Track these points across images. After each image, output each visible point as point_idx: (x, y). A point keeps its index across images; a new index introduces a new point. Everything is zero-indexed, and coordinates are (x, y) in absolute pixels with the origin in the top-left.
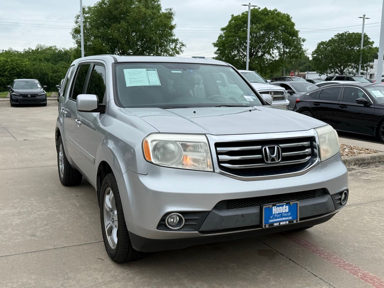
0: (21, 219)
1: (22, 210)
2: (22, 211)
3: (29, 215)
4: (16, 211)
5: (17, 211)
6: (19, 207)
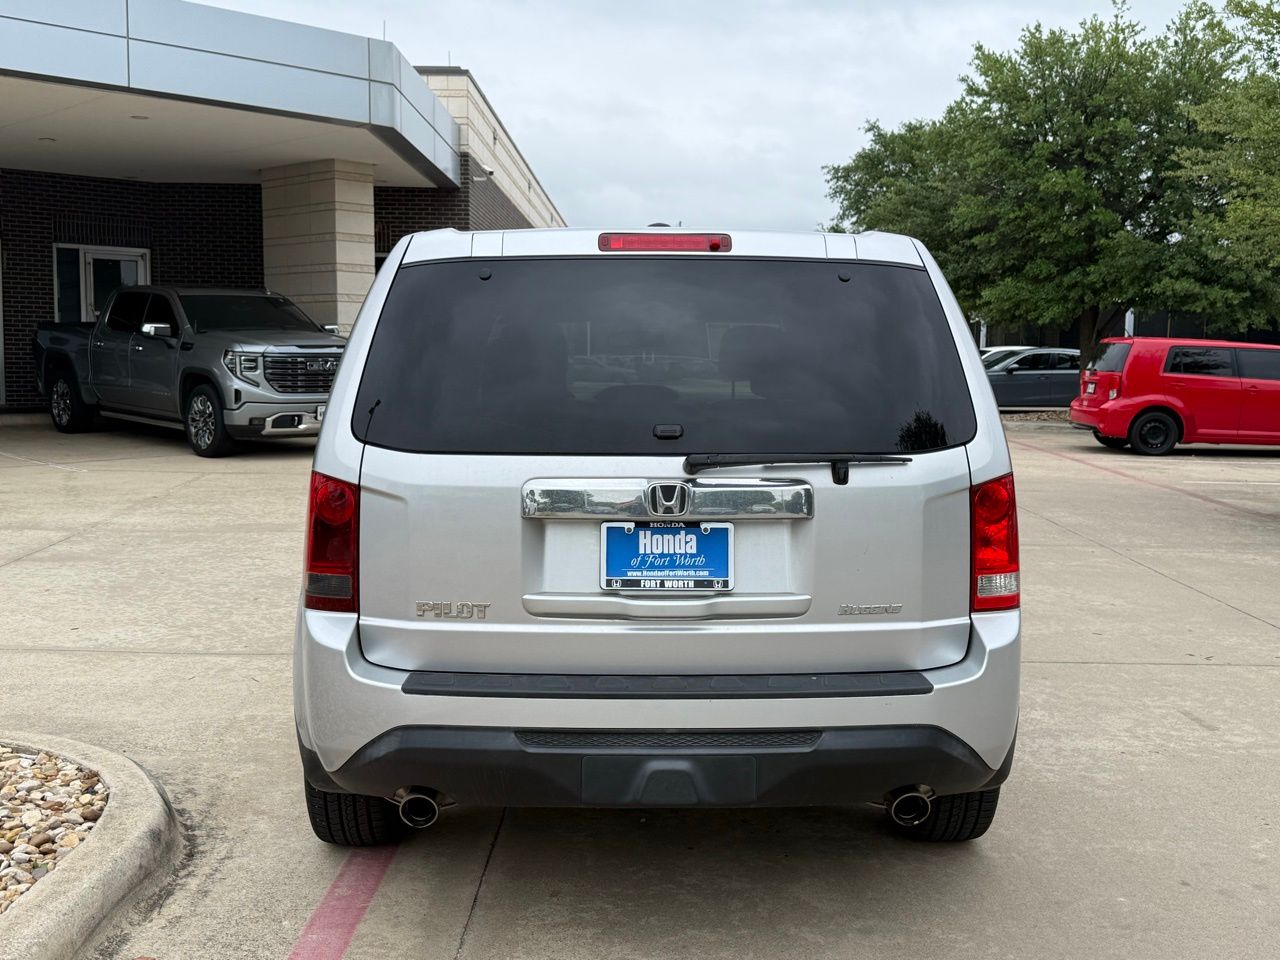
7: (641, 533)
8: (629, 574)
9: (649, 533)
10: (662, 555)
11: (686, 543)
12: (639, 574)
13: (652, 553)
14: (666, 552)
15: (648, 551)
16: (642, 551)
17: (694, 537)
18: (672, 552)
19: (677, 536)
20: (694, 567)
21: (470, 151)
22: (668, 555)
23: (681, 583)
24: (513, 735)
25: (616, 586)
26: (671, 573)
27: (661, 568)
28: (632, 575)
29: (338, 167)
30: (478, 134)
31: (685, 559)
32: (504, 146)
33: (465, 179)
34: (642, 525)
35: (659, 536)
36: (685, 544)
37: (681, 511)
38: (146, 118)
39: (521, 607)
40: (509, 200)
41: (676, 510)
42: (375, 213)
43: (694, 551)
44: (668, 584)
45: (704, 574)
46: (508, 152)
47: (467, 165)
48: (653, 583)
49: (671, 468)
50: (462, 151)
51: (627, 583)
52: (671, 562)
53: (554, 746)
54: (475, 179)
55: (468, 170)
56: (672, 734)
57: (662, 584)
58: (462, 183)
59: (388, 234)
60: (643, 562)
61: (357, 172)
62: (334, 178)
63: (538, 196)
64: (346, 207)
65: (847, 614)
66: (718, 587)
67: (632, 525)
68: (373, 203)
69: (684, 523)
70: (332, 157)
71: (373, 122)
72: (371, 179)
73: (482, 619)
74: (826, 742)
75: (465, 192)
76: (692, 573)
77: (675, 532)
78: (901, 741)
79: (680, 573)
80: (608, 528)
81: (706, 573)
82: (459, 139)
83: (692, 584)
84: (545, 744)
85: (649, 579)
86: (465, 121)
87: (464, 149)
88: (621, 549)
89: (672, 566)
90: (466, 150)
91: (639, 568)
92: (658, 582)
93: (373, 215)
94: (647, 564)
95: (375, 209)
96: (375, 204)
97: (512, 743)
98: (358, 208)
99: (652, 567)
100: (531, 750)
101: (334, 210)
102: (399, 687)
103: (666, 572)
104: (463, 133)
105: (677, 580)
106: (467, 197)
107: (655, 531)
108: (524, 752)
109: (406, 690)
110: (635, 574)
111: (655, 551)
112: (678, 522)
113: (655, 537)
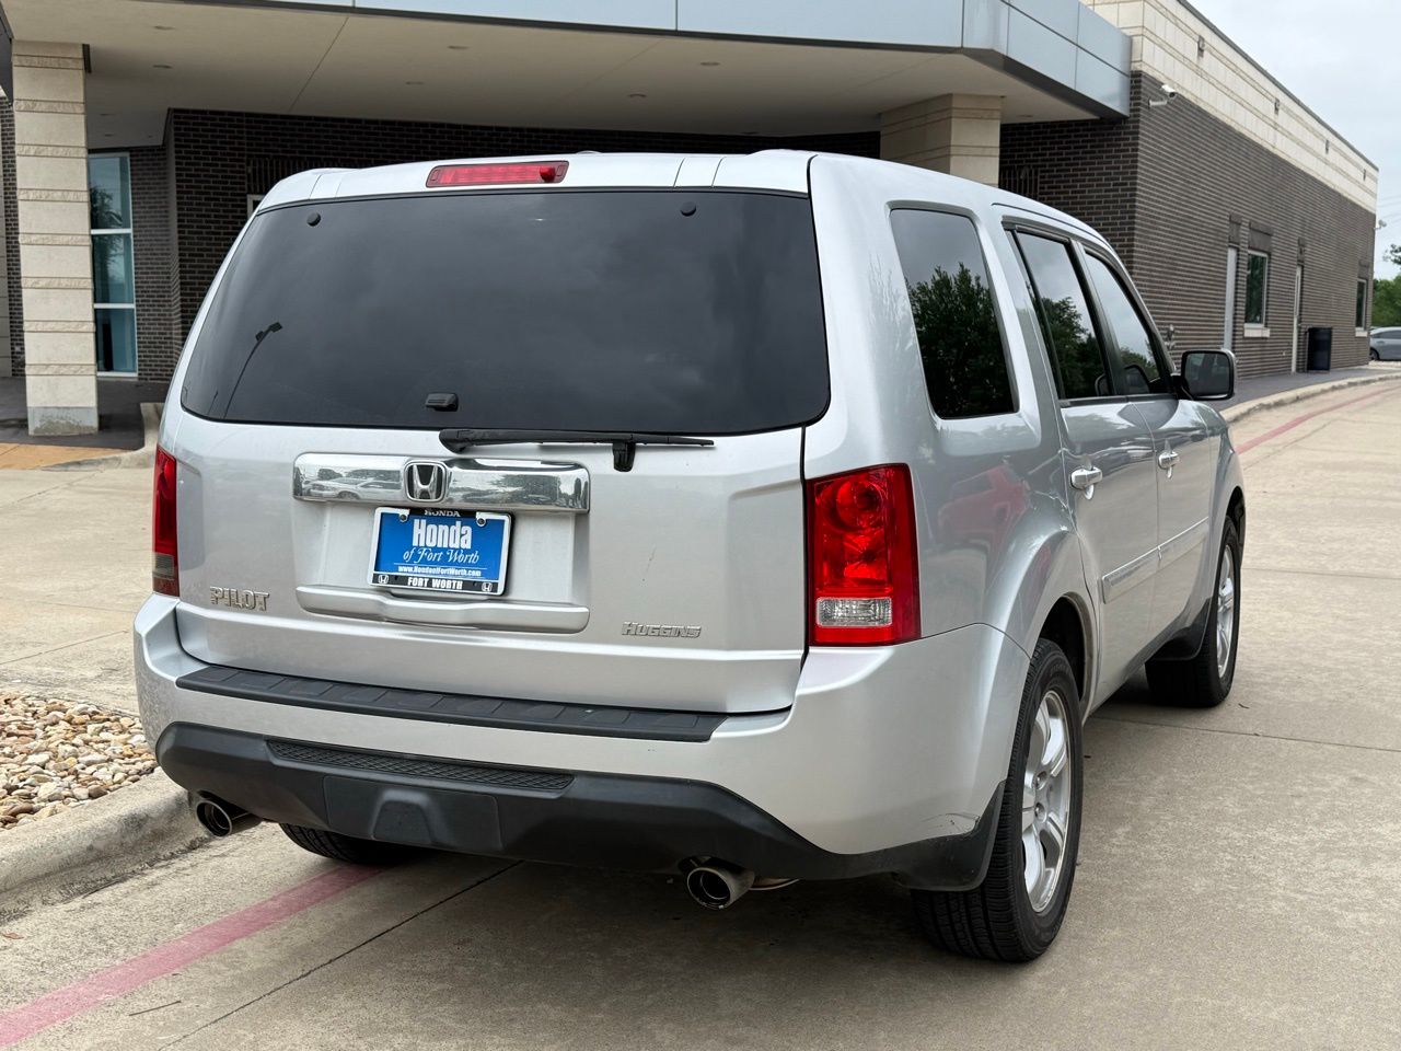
0: (1372, 833)
1: (1353, 865)
2: (1357, 862)
3: (1334, 843)
4: (1377, 868)
5: (1375, 865)
6: (1358, 881)
7: (416, 522)
8: (401, 569)
9: (424, 522)
10: (436, 549)
11: (462, 535)
12: (410, 569)
13: (426, 546)
14: (439, 546)
15: (422, 544)
16: (415, 543)
17: (469, 529)
18: (445, 546)
19: (453, 528)
20: (466, 565)
21: (1144, 69)
22: (442, 549)
23: (449, 582)
24: (264, 744)
25: (383, 583)
26: (443, 571)
27: (434, 564)
28: (403, 570)
29: (956, 103)
30: (1163, 45)
31: (458, 554)
32: (1221, 58)
33: (1135, 104)
34: (417, 512)
35: (433, 527)
36: (459, 537)
37: (437, 497)
38: (716, 64)
39: (295, 599)
40: (1229, 128)
41: (433, 495)
42: (1001, 157)
43: (468, 546)
44: (435, 583)
45: (476, 574)
46: (1229, 64)
47: (1140, 87)
48: (421, 583)
49: (427, 445)
50: (1132, 69)
51: (395, 580)
52: (443, 557)
53: (303, 761)
54: (1152, 103)
55: (1139, 93)
56: (410, 760)
57: (430, 584)
58: (1131, 111)
59: (1036, 180)
60: (416, 556)
61: (978, 108)
62: (951, 117)
63: (1298, 118)
64: (963, 151)
65: (633, 633)
66: (486, 590)
67: (406, 512)
68: (998, 144)
69: (460, 511)
70: (946, 92)
71: (965, 45)
72: (997, 114)
73: (264, 611)
74: (577, 790)
75: (1134, 122)
76: (464, 572)
77: (450, 522)
78: (668, 799)
79: (452, 571)
80: (382, 514)
81: (478, 573)
82: (1131, 54)
83: (460, 585)
84: (294, 758)
85: (417, 576)
86: (1139, 31)
87: (1136, 67)
88: (394, 539)
89: (445, 562)
90: (1139, 68)
91: (411, 563)
92: (426, 580)
93: (998, 159)
94: (419, 559)
95: (1001, 152)
96: (1001, 146)
97: (261, 752)
98: (979, 151)
99: (425, 562)
100: (278, 762)
101: (949, 156)
102: (174, 679)
103: (438, 570)
104: (1137, 46)
105: (448, 579)
106: (1138, 127)
107: (430, 521)
108: (271, 764)
109: (180, 684)
110: (405, 569)
111: (429, 544)
112: (453, 510)
113: (431, 526)
